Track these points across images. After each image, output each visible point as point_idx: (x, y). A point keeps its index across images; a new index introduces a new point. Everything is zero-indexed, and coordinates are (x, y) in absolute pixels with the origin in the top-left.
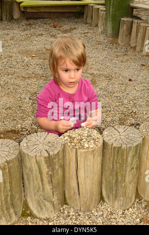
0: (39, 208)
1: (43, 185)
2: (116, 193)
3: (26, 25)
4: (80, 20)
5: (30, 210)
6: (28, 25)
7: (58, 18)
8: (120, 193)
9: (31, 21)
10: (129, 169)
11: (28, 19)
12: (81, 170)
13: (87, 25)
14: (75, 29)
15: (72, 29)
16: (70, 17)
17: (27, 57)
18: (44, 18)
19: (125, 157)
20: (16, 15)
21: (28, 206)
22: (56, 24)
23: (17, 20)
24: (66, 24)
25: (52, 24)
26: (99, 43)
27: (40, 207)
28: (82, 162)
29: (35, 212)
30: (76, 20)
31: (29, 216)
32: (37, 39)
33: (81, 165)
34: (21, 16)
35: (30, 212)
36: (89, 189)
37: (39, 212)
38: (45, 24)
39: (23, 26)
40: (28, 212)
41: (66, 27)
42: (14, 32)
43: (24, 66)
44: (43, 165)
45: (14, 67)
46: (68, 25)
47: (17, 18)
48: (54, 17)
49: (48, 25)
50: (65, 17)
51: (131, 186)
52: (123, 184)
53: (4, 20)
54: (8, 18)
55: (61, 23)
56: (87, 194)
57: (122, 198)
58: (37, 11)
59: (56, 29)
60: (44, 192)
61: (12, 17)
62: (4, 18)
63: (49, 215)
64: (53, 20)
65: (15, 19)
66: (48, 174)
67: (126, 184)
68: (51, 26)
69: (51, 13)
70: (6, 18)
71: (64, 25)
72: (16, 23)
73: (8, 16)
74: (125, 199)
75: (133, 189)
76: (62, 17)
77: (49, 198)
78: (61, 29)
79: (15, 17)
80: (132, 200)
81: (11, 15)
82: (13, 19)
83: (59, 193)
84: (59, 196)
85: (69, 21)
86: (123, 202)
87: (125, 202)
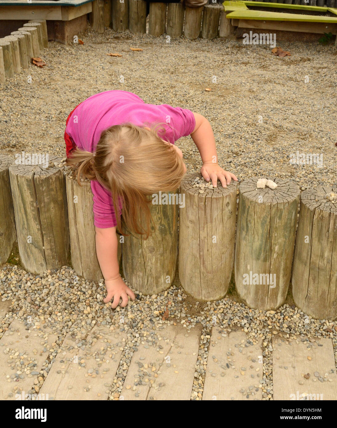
0: (26, 255)
1: (27, 220)
3: (233, 47)
4: (326, 48)
5: (19, 257)
6: (237, 47)
7: (290, 41)
11: (239, 38)
13: (334, 57)
14: (309, 60)
15: (303, 60)
16: (312, 42)
17: (195, 90)
20: (224, 31)
21: (18, 250)
22: (283, 50)
24: (299, 52)
25: (275, 50)
26: (332, 85)
30: (320, 47)
31: (16, 264)
32: (233, 68)
34: (231, 33)
35: (20, 261)
37: (26, 261)
39: (228, 48)
40: (17, 259)
41: (296, 56)
42: (209, 55)
44: (25, 191)
46: (302, 53)
47: (225, 36)
48: (283, 40)
49: (268, 50)
50: (303, 41)
51: (154, 257)
52: (140, 251)
53: (204, 37)
54: (209, 36)
55: (293, 50)
56: (90, 252)
57: (141, 274)
58: (255, 28)
59: (278, 57)
60: (30, 231)
61: (218, 34)
62: (204, 35)
63: (38, 269)
64: (281, 44)
65: (222, 37)
66: (32, 205)
67: (143, 250)
68: (272, 53)
69: (279, 33)
70: (208, 35)
71: (296, 53)
72: (220, 43)
73: (211, 32)
74: (146, 277)
75: (159, 264)
76: (297, 40)
77: (37, 243)
78: (287, 58)
79: (222, 34)
80: (160, 283)
81: (217, 30)
82: (219, 37)
83: (53, 241)
84: (53, 244)
85: (308, 48)
86: (143, 281)
87: (146, 281)
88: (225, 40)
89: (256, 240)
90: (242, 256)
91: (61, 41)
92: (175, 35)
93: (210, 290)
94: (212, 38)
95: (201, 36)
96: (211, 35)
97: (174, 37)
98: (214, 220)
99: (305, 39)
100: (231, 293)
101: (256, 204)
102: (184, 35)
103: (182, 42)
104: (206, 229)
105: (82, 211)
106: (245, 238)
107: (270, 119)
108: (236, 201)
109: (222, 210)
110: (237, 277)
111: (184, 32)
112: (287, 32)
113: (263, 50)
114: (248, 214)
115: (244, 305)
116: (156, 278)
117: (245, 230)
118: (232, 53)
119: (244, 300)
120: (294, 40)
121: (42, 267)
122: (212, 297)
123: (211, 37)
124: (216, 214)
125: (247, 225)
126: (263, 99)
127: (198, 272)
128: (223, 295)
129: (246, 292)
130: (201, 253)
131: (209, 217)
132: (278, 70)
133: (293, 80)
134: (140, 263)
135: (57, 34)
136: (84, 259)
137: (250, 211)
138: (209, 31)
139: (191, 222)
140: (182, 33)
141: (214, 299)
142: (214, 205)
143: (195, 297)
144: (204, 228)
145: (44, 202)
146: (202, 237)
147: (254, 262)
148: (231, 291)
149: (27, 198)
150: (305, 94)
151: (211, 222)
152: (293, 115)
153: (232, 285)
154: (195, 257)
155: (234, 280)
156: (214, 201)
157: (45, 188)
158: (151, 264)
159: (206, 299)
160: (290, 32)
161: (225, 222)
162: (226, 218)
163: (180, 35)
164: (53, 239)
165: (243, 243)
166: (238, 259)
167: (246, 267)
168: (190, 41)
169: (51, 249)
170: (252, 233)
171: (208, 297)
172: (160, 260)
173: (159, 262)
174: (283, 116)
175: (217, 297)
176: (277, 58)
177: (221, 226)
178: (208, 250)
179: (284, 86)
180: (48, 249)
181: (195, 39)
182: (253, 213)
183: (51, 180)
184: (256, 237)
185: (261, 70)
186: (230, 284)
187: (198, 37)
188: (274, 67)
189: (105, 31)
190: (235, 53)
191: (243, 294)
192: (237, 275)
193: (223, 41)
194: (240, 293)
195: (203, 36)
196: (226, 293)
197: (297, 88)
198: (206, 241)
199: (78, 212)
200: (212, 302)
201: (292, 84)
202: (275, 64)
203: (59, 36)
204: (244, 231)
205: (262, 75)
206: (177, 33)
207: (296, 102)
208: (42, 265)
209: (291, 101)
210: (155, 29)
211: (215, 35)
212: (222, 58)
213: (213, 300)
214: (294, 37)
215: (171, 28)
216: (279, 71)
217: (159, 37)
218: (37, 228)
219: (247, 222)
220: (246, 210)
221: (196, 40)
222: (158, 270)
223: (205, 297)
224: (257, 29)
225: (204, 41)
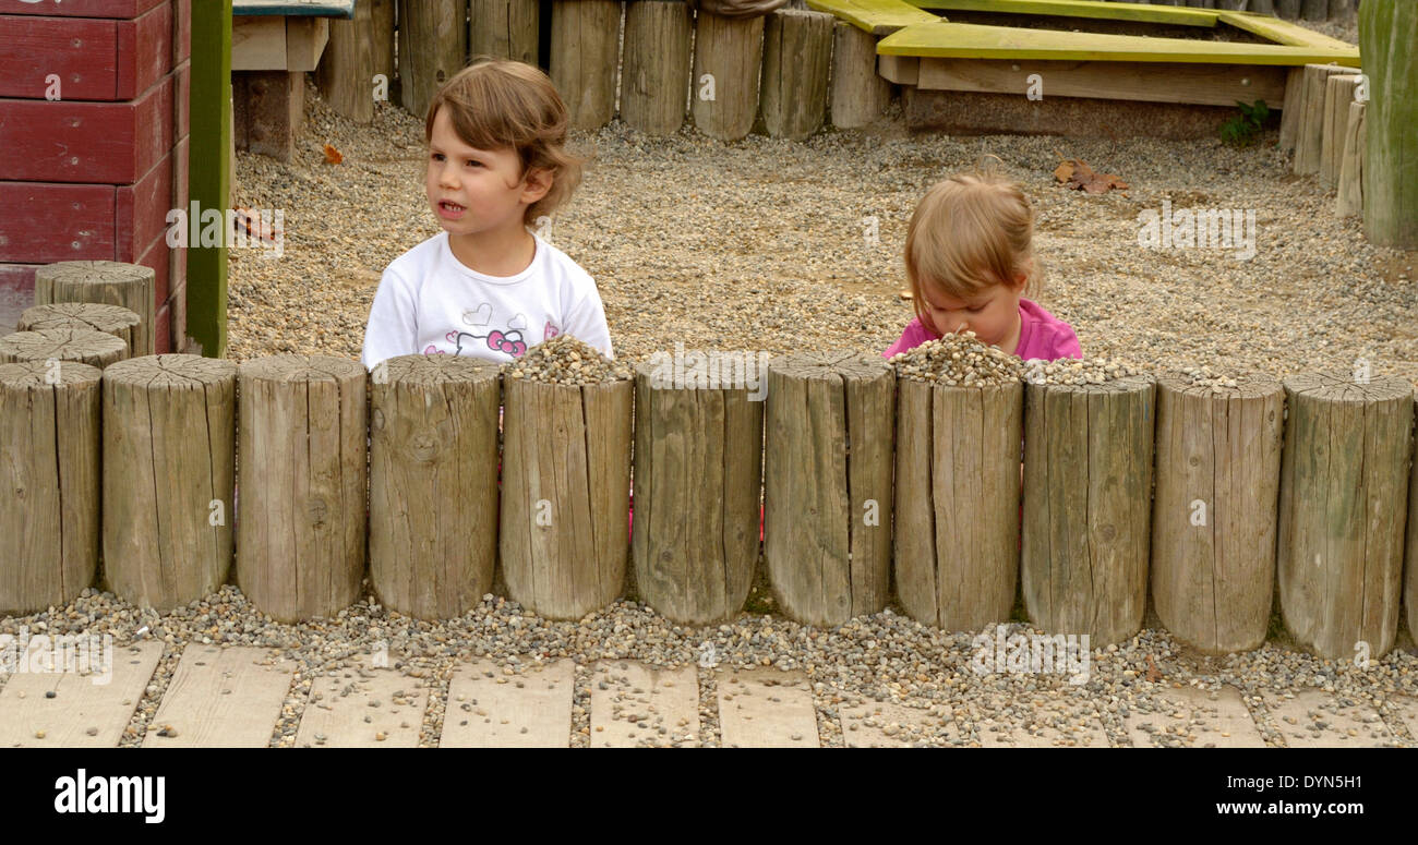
0: (803, 581)
1: (820, 486)
2: (1061, 576)
3: (905, 162)
4: (1250, 158)
5: (774, 595)
6: (918, 164)
7: (1113, 138)
8: (1075, 573)
9: (938, 146)
10: (1098, 480)
11: (918, 131)
12: (944, 457)
13: (1287, 189)
14: (1202, 200)
15: (1181, 200)
16: (1193, 138)
17: (868, 299)
18: (1019, 134)
19: (1083, 433)
20: (853, 104)
21: (769, 580)
22: (1091, 168)
23: (854, 140)
24: (1155, 176)
25: (1066, 171)
26: (1314, 271)
27: (808, 573)
28: (948, 432)
29: (789, 600)
30: (1225, 156)
31: (769, 613)
33: (944, 443)
34: (881, 114)
35: (775, 603)
36: (967, 538)
37: (800, 597)
38: (1022, 165)
39: (884, 167)
40: (768, 600)
41: (1149, 190)
42: (827, 192)
43: (845, 329)
44: (825, 413)
45: (794, 325)
46: (1166, 178)
47: (856, 125)
48: (1085, 133)
49: (1037, 173)
50: (1157, 136)
51: (1113, 551)
52: (1084, 537)
53: (774, 130)
54: (796, 124)
55: (1129, 169)
56: (962, 554)
57: (1082, 597)
58: (983, 90)
59: (1083, 193)
60: (822, 516)
61: (828, 120)
62: (775, 121)
63: (831, 613)
64: (1079, 149)
65: (842, 130)
66: (838, 450)
67: (1091, 536)
68: (1056, 180)
69: (1069, 107)
70: (789, 122)
71: (1142, 178)
72: (843, 150)
73: (801, 110)
74: (1093, 603)
75: (1121, 570)
76: (1138, 132)
77: (838, 543)
78: (1117, 197)
79: (843, 118)
80: (1122, 620)
81: (822, 105)
82: (832, 129)
83: (870, 539)
84: (869, 547)
85: (1182, 161)
86: (1085, 614)
87: (1093, 612)
88: (861, 142)
89: (1334, 490)
90: (1300, 535)
91: (274, 151)
92: (658, 126)
93: (1235, 624)
94: (805, 135)
95: (760, 129)
96: (802, 122)
97: (655, 132)
98: (1246, 452)
99: (1166, 128)
100: (1275, 635)
101: (1334, 408)
102: (695, 126)
103: (692, 151)
104: (1229, 473)
105: (950, 454)
106: (1308, 491)
107: (1158, 365)
108: (1283, 414)
109: (1262, 428)
110: (1288, 595)
111: (692, 114)
112: (1100, 101)
113: (1019, 170)
114: (1313, 436)
115: (1308, 655)
116: (1114, 603)
117: (1308, 473)
118: (905, 184)
119: (1307, 644)
120: (1128, 133)
121: (842, 606)
122: (1239, 642)
123: (803, 130)
124: (1250, 436)
125: (1314, 462)
126: (1106, 315)
127: (1210, 580)
128: (1259, 640)
129: (1312, 623)
130: (1217, 533)
131: (1236, 445)
132: (1109, 233)
133: (1175, 264)
134: (1081, 569)
135: (259, 125)
136: (946, 576)
137: (1319, 426)
138: (792, 108)
139: (1195, 461)
140: (686, 118)
141: (1244, 648)
142: (1247, 416)
143: (1200, 645)
144: (1225, 470)
145: (864, 443)
146: (1219, 492)
147: (1331, 543)
148: (1276, 631)
149: (829, 431)
150: (1234, 302)
151: (1241, 456)
152: (1221, 355)
153: (1276, 618)
154: (1204, 544)
155: (1280, 606)
156: (1247, 407)
157: (868, 406)
158: (1107, 568)
159: (1226, 648)
160: (1111, 102)
161: (1266, 457)
162: (1267, 447)
163: (679, 126)
164: (870, 535)
165: (1303, 505)
166: (1290, 550)
167: (1313, 559)
168: (722, 146)
169: (865, 560)
170: (1326, 475)
171: (1232, 642)
172: (1125, 559)
173: (1122, 563)
174: (1194, 358)
175: (1248, 644)
176: (1082, 198)
177: (1259, 465)
178: (1232, 524)
179: (1152, 281)
180: (858, 560)
181: (739, 141)
182: (1328, 430)
183: (879, 389)
184: (1335, 484)
185: (1050, 237)
186: (1271, 616)
187: (752, 132)
188: (1088, 227)
189: (375, 115)
190: (918, 184)
191: (1306, 631)
192: (1289, 590)
193: (853, 145)
194: (1298, 631)
195: (769, 128)
196: (1263, 636)
197: (1197, 284)
198: (1229, 502)
199: (939, 460)
200: (1239, 653)
201: (1176, 275)
202: (1084, 215)
203: (266, 130)
204: (1304, 477)
205: (1061, 250)
206: (667, 119)
207: (1212, 323)
208: (842, 601)
209: (1196, 320)
210: (579, 104)
211: (820, 125)
212: (887, 200)
213: (1241, 651)
214: (1126, 122)
215: (644, 97)
216: (1115, 239)
217: (598, 135)
218: (843, 504)
219: (1312, 454)
220: (1310, 427)
221: (744, 144)
222: (1120, 584)
223: (1224, 644)
224: (986, 95)
225: (779, 148)
